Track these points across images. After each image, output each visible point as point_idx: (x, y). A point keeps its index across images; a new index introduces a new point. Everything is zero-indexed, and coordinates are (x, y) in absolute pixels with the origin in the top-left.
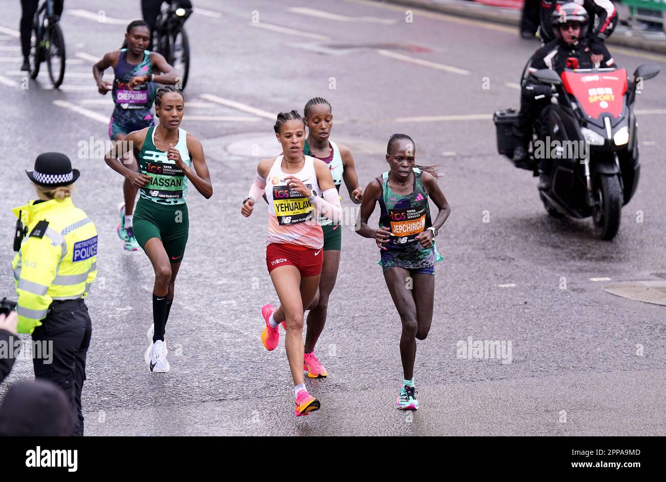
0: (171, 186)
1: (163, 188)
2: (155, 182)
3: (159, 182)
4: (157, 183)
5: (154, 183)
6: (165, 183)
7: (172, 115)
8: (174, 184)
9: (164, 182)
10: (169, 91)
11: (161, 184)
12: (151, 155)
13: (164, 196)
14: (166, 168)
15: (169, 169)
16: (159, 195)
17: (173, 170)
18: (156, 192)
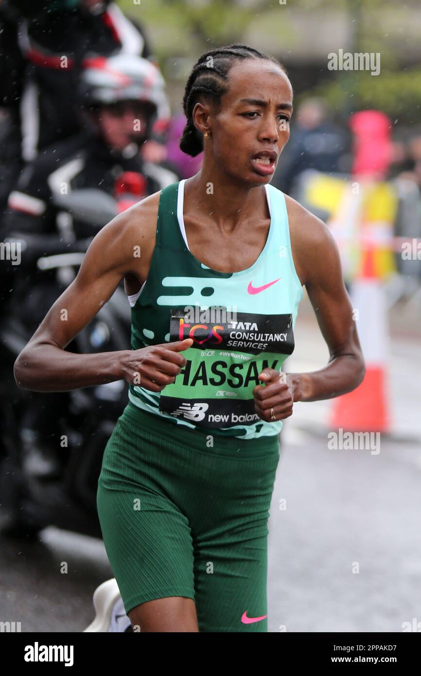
0: (246, 384)
1: (220, 393)
2: (200, 374)
3: (210, 374)
4: (204, 378)
5: (197, 378)
6: (228, 376)
7: (264, 135)
9: (226, 371)
10: (249, 57)
11: (218, 379)
12: (188, 291)
13: (225, 419)
14: (240, 330)
15: (250, 332)
16: (210, 416)
17: (261, 336)
18: (201, 409)
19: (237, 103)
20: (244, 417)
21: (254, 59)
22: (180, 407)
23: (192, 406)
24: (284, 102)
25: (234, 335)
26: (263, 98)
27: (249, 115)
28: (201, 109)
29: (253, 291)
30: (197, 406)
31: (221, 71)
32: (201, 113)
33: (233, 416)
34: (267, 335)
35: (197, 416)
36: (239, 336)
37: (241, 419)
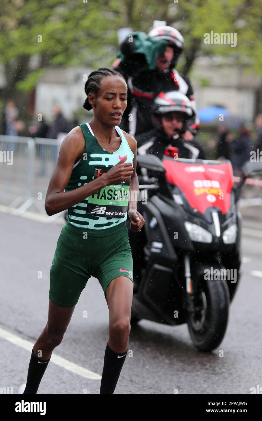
1: (110, 203)
2: (103, 195)
3: (107, 195)
4: (105, 196)
5: (102, 196)
6: (113, 196)
7: (115, 106)
9: (112, 194)
10: (109, 74)
11: (110, 197)
12: (100, 159)
13: (112, 214)
16: (107, 212)
18: (103, 209)
19: (104, 94)
20: (119, 213)
21: (111, 75)
22: (95, 208)
23: (100, 208)
24: (123, 92)
26: (114, 91)
27: (108, 99)
28: (91, 96)
30: (102, 208)
31: (98, 81)
32: (91, 97)
33: (115, 213)
35: (102, 212)
37: (119, 214)
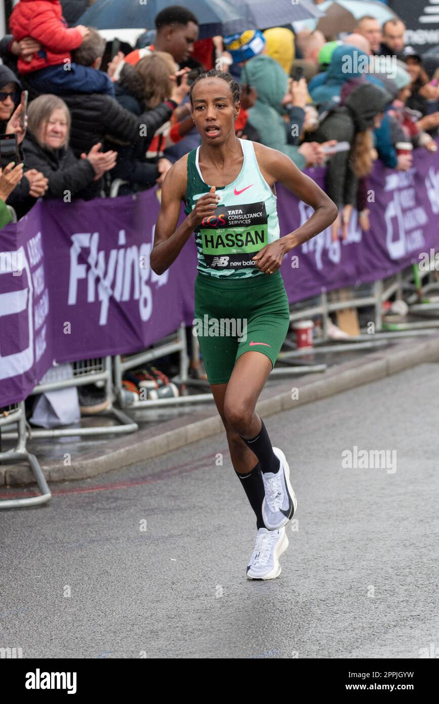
0: (246, 245)
1: (234, 250)
2: (220, 242)
3: (226, 242)
4: (222, 243)
5: (218, 244)
6: (236, 241)
7: (206, 118)
8: (252, 241)
9: (233, 239)
11: (231, 243)
13: (239, 264)
14: (233, 215)
15: (239, 215)
16: (231, 263)
17: (245, 216)
18: (225, 260)
22: (214, 260)
23: (220, 259)
25: (230, 218)
29: (237, 193)
30: (223, 258)
34: (248, 215)
35: (223, 263)
36: (233, 218)
37: (248, 263)
